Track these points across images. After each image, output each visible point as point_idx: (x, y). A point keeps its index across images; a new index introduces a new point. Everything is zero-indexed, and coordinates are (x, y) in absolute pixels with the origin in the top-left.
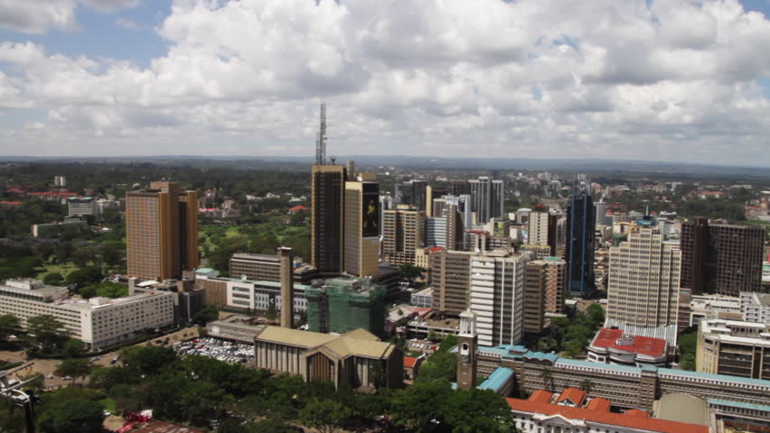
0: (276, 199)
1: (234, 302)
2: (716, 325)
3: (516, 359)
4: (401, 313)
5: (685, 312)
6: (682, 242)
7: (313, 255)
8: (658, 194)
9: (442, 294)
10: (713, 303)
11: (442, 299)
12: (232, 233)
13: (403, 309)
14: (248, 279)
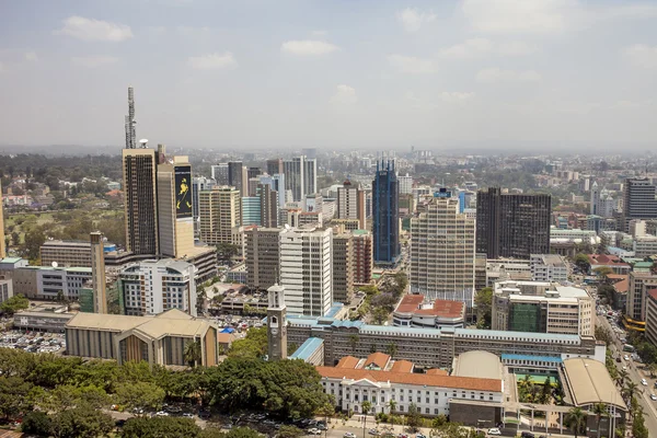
0: (91, 183)
1: (45, 290)
2: (507, 285)
3: (326, 328)
4: (216, 290)
5: (481, 274)
6: (479, 210)
7: (128, 238)
8: (461, 167)
9: (256, 271)
10: (506, 266)
11: (256, 275)
12: (44, 220)
13: (218, 287)
14: (59, 265)
